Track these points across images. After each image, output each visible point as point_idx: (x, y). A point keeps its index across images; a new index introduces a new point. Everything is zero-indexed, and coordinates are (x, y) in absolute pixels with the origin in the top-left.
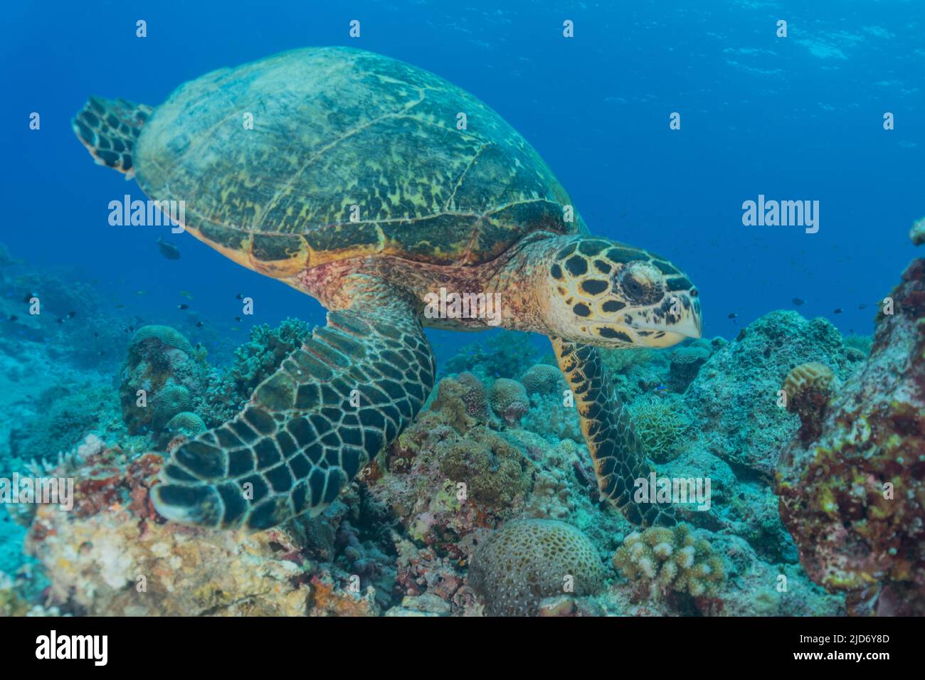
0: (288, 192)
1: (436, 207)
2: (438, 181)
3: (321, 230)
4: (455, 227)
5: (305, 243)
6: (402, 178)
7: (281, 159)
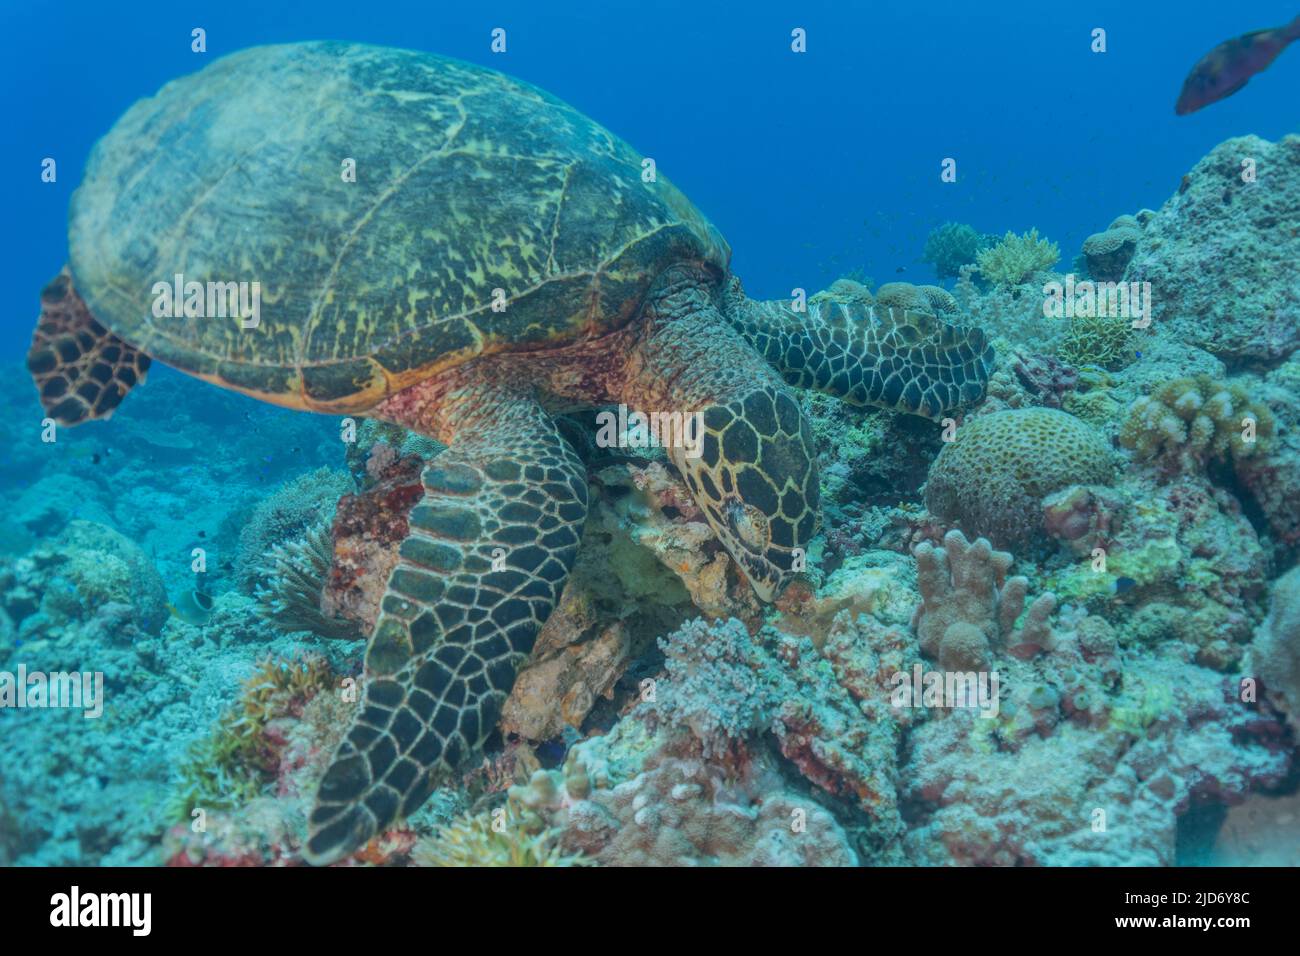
0: (329, 300)
1: (534, 275)
2: (527, 238)
3: (393, 344)
4: (567, 296)
5: (377, 367)
6: (478, 244)
7: (302, 252)
